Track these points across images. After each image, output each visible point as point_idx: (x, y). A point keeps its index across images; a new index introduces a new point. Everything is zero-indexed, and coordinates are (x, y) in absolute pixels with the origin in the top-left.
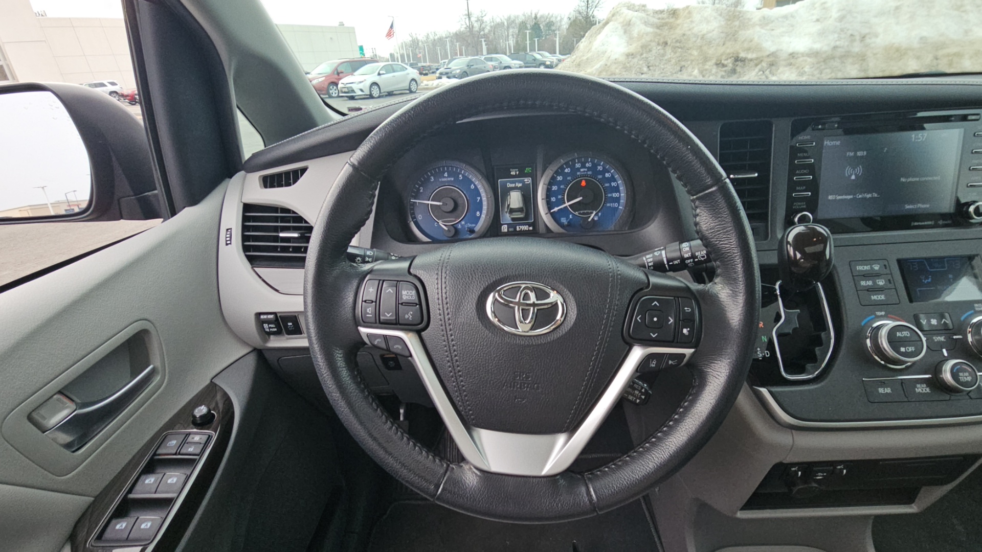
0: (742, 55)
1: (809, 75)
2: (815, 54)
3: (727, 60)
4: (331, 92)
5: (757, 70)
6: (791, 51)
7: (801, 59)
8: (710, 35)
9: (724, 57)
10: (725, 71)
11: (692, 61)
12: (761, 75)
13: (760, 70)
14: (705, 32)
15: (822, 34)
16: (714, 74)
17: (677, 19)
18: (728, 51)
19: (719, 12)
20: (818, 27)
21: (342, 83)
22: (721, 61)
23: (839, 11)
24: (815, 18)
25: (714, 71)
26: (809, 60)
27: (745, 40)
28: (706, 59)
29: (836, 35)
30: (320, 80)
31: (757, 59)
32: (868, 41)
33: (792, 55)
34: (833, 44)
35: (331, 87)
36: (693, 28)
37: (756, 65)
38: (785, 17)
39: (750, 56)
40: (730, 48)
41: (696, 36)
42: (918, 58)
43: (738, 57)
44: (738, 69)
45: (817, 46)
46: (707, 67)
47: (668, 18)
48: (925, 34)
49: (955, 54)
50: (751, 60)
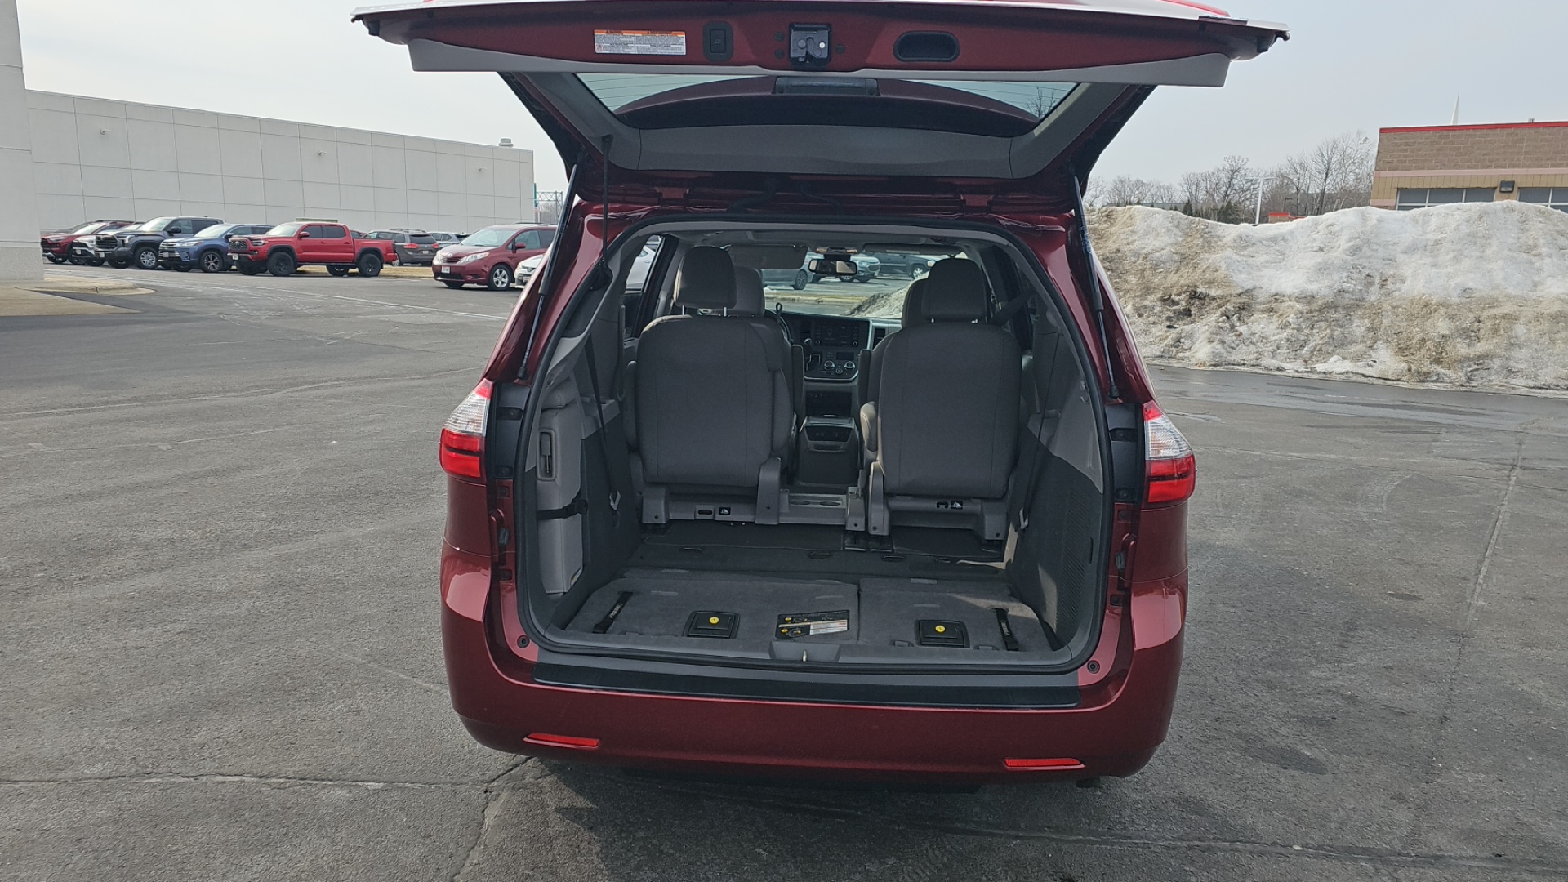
0: (1201, 289)
1: (1293, 329)
2: (1310, 298)
3: (1179, 295)
4: (495, 279)
5: (1218, 314)
6: (1273, 291)
7: (1287, 304)
8: (1158, 254)
9: (1175, 291)
10: (1174, 311)
11: (1127, 291)
12: (1223, 321)
13: (1222, 315)
14: (1148, 249)
15: (1323, 269)
16: (1156, 314)
17: (1112, 224)
18: (1182, 281)
19: (1176, 222)
20: (1320, 258)
21: (524, 267)
22: (1170, 296)
23: (1351, 239)
24: (1316, 245)
25: (1157, 309)
26: (1298, 307)
27: (1208, 267)
28: (1148, 290)
29: (1345, 274)
30: (479, 256)
31: (1222, 297)
32: (1390, 286)
33: (1275, 297)
34: (1337, 286)
35: (498, 272)
36: (1134, 241)
37: (1219, 306)
38: (1274, 240)
39: (1213, 293)
40: (1185, 277)
41: (1136, 254)
42: (1451, 317)
43: (1195, 292)
44: (1194, 310)
45: (1313, 287)
46: (1147, 303)
47: (1099, 221)
48: (1471, 285)
49: (1504, 317)
50: (1214, 299)
